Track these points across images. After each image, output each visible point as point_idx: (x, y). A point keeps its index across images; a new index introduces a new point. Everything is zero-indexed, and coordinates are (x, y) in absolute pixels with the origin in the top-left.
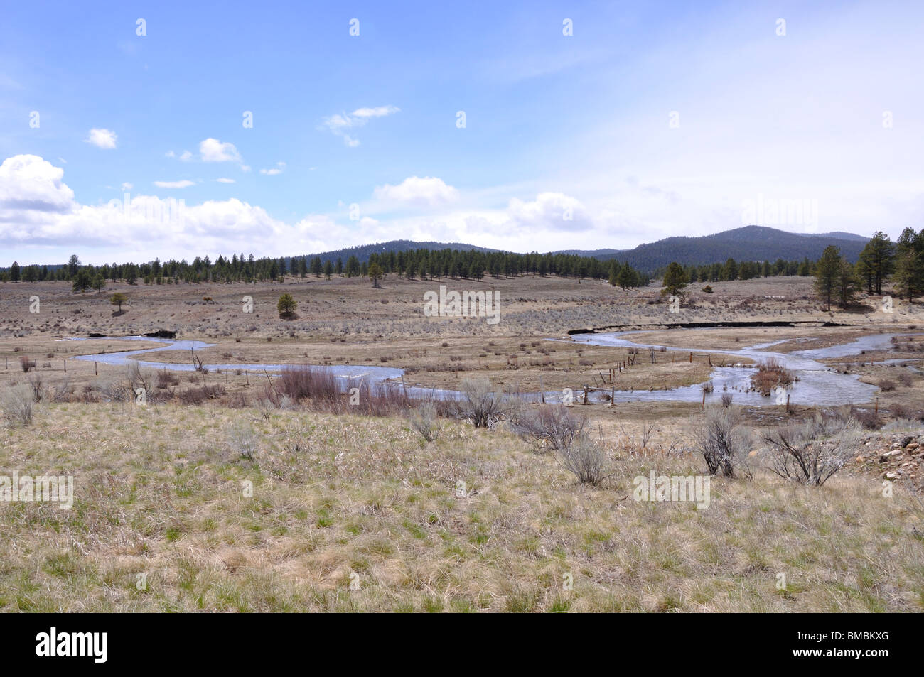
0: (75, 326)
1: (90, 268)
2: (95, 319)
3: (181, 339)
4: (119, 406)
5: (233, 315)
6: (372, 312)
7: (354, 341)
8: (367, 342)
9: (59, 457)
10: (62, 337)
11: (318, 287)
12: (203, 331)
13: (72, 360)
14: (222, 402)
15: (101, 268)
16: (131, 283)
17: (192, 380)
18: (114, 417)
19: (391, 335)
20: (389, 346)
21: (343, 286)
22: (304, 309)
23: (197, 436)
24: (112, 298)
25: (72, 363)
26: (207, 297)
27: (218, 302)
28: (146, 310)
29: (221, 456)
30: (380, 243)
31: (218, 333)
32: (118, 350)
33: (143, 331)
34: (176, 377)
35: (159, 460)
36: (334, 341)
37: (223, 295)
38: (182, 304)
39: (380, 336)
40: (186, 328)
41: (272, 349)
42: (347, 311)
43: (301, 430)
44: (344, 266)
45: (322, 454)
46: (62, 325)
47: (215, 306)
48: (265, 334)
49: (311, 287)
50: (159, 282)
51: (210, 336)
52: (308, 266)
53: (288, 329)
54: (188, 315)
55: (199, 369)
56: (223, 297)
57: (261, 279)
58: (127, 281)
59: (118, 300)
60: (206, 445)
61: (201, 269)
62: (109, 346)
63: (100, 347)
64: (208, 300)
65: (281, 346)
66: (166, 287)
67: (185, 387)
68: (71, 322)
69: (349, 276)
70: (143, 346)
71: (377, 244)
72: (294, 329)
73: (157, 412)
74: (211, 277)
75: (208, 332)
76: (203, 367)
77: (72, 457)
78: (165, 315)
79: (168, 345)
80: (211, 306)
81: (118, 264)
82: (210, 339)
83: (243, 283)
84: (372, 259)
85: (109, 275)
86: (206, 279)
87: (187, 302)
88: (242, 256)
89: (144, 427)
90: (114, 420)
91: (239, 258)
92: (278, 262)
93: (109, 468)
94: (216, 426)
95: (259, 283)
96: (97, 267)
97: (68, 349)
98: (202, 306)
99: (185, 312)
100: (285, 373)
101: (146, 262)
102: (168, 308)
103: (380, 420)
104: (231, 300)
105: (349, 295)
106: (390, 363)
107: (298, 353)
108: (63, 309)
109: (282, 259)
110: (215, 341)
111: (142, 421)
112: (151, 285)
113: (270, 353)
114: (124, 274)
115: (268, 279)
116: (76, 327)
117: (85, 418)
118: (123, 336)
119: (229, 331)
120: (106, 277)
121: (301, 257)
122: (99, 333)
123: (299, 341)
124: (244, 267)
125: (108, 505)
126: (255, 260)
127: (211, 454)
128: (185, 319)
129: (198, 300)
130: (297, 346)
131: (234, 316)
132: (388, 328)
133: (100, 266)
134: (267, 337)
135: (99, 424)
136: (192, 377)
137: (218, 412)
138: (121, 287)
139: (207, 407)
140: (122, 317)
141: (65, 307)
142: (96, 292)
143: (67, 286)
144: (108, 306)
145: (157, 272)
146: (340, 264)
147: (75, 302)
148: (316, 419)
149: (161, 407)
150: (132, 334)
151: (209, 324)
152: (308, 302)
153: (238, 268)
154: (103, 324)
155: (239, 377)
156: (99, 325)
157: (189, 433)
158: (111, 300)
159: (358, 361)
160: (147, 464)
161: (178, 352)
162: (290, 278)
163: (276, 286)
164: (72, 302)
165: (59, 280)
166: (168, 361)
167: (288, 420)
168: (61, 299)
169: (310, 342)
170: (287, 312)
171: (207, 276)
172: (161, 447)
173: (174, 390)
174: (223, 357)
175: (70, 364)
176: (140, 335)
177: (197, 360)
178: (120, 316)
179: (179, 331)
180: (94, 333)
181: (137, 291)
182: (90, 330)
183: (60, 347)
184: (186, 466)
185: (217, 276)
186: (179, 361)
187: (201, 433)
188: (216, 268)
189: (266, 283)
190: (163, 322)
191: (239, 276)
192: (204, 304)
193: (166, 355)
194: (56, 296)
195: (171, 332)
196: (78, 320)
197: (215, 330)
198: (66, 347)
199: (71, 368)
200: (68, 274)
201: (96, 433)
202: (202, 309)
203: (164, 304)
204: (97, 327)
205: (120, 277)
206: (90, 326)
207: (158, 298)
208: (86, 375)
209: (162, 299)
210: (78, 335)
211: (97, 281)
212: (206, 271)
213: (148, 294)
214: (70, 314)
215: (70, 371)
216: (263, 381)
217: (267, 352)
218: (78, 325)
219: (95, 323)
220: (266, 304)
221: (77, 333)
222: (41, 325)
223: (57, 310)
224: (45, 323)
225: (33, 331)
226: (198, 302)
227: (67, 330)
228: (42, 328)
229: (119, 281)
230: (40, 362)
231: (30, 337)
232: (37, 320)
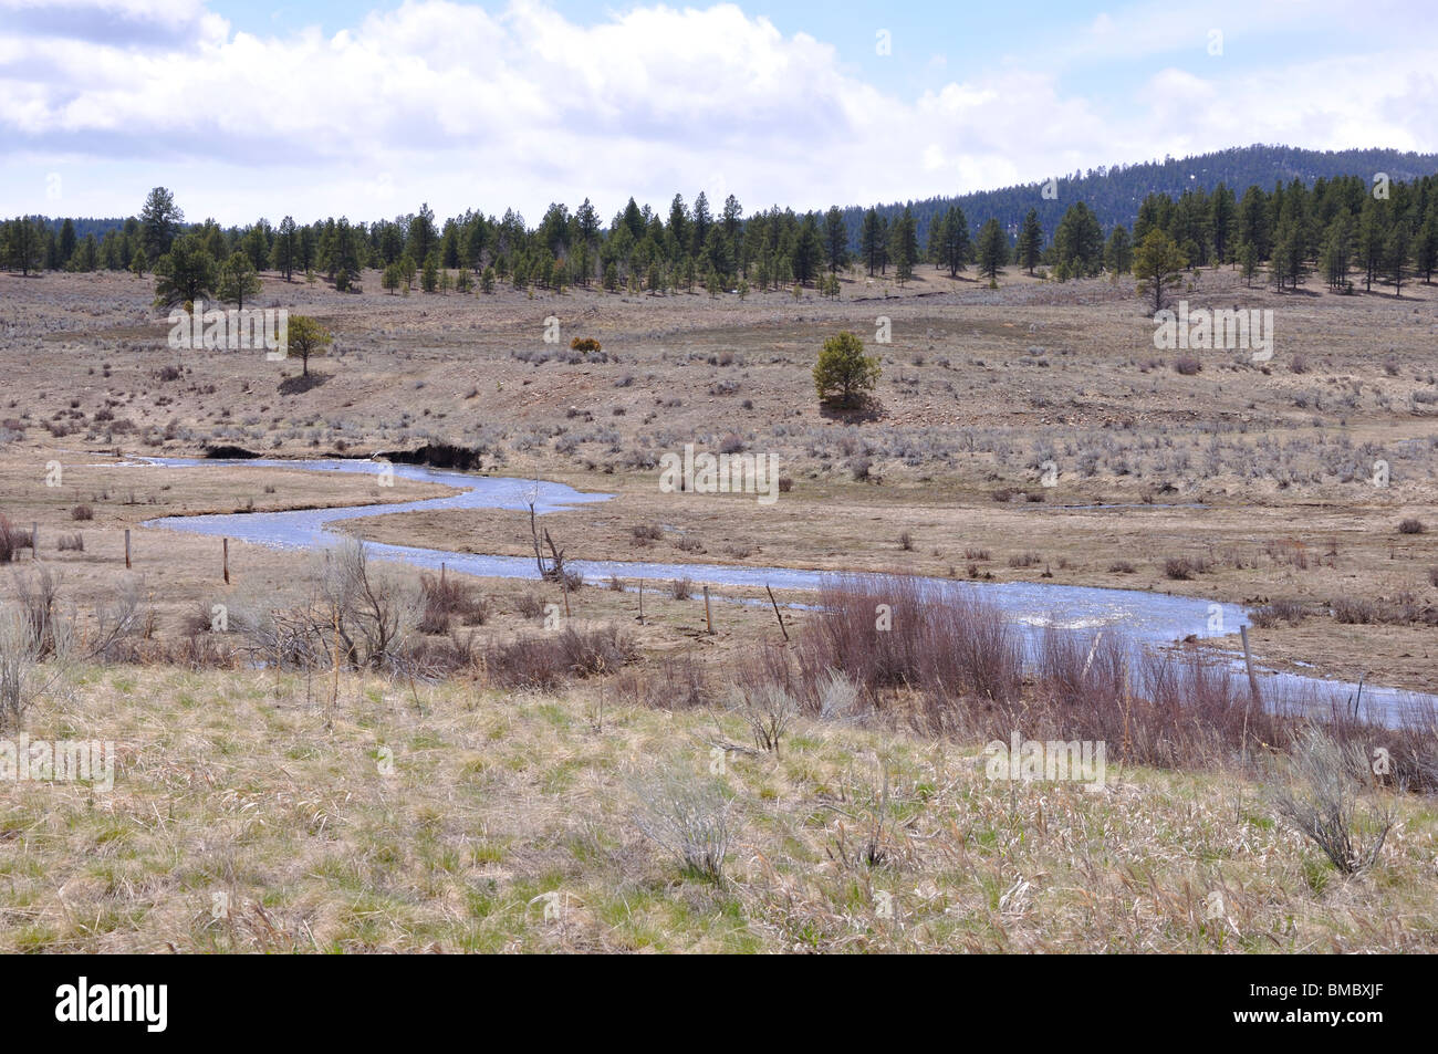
0: (161, 419)
1: (209, 231)
2: (225, 398)
3: (495, 473)
4: (296, 682)
5: (666, 399)
6: (1140, 404)
7: (1070, 500)
8: (1118, 508)
9: (102, 840)
10: (119, 453)
11: (954, 313)
12: (570, 450)
13: (149, 528)
14: (627, 686)
15: (247, 232)
16: (342, 286)
17: (531, 610)
18: (280, 716)
19: (1207, 484)
20: (1198, 524)
21: (1042, 310)
22: (906, 387)
23: (543, 791)
25: (147, 539)
26: (583, 338)
27: (620, 353)
28: (386, 375)
29: (615, 864)
30: (1179, 156)
31: (618, 457)
32: (297, 503)
33: (377, 443)
34: (477, 599)
35: (419, 866)
36: (1002, 498)
37: (639, 331)
38: (505, 361)
39: (1168, 488)
40: (515, 438)
41: (793, 516)
42: (1054, 398)
43: (886, 794)
44: (1048, 241)
45: (959, 880)
46: (120, 415)
47: (608, 369)
49: (931, 311)
50: (429, 286)
51: (592, 467)
52: (923, 240)
53: (848, 453)
54: (523, 395)
55: (554, 576)
56: (638, 338)
57: (763, 282)
58: (330, 279)
59: (301, 341)
60: (570, 822)
61: (567, 244)
62: (269, 490)
63: (239, 490)
64: (587, 346)
65: (824, 508)
66: (453, 300)
67: (506, 631)
68: (150, 406)
69: (1063, 276)
70: (375, 493)
71: (1170, 163)
72: (869, 452)
73: (417, 707)
74: (598, 270)
75: (586, 452)
76: (565, 569)
77: (143, 839)
78: (449, 395)
79: (455, 491)
80: (598, 369)
81: (300, 222)
82: (590, 477)
83: (703, 296)
84: (1149, 215)
85: (271, 257)
86: (581, 279)
87: (518, 352)
88: (701, 203)
90: (282, 728)
91: (690, 207)
92: (819, 226)
93: (259, 881)
94: (604, 763)
95: (755, 295)
96: (234, 231)
97: (139, 495)
98: (566, 367)
99: (515, 386)
100: (832, 599)
101: (391, 219)
102: (458, 369)
103: (1163, 782)
104: (663, 350)
105: (1063, 342)
106: (1201, 582)
107: (880, 534)
108: (124, 363)
109: (835, 215)
110: (607, 484)
111: (369, 735)
112: (406, 292)
113: (785, 531)
114: (319, 254)
115: (785, 280)
116: (166, 423)
117: (189, 717)
118: (310, 456)
119: (652, 450)
120: (261, 265)
121: (898, 207)
122: (237, 444)
123: (887, 496)
124: (708, 240)
126: (744, 216)
128: (513, 410)
129: (555, 348)
130: (878, 512)
131: (670, 405)
132: (1198, 459)
133: (242, 225)
135: (232, 738)
137: (610, 717)
138: (310, 297)
139: (577, 699)
140: (312, 395)
141: (131, 357)
143: (138, 288)
145: (424, 251)
146: (1033, 235)
148: (938, 758)
149: (430, 693)
150: (340, 452)
151: (590, 429)
152: (919, 363)
153: (690, 242)
154: (250, 418)
155: (680, 607)
156: (237, 418)
157: (515, 782)
159: (1085, 569)
160: (379, 877)
161: (486, 517)
162: (859, 280)
163: (813, 306)
164: (152, 344)
165: (113, 267)
166: (453, 545)
167: (843, 758)
168: (119, 329)
169: (920, 499)
170: (847, 397)
171: (585, 268)
172: (428, 821)
173: (471, 638)
174: (633, 538)
175: (142, 543)
176: (368, 456)
177: (546, 544)
178: (301, 392)
179: (492, 447)
180: (220, 445)
181: (359, 313)
182: (209, 434)
183: (113, 488)
184: (505, 892)
185: (619, 267)
186: (490, 547)
187: (555, 782)
188: (616, 240)
189: (780, 294)
190: (442, 416)
191: (690, 270)
192: (573, 362)
193: (448, 526)
194: (102, 321)
195: (465, 451)
196: (170, 401)
197: (607, 447)
198: (132, 488)
199: (145, 554)
200: (141, 250)
201: (223, 766)
202: (567, 378)
203: (445, 359)
204: (231, 427)
205: (306, 264)
206: (209, 421)
207: (426, 337)
208: (195, 579)
209: (439, 342)
210: (171, 448)
211: (234, 276)
212: (585, 250)
213: (394, 324)
214: (148, 379)
215: (142, 565)
216: (758, 621)
217: (775, 526)
218: (171, 417)
219: (227, 414)
220: (778, 367)
221: (167, 443)
222: (53, 414)
223: (107, 367)
224: (67, 408)
225: (28, 432)
226: (557, 354)
227: (135, 432)
228: (56, 423)
229: (302, 279)
230: (49, 534)
231: (18, 449)
232: (43, 396)
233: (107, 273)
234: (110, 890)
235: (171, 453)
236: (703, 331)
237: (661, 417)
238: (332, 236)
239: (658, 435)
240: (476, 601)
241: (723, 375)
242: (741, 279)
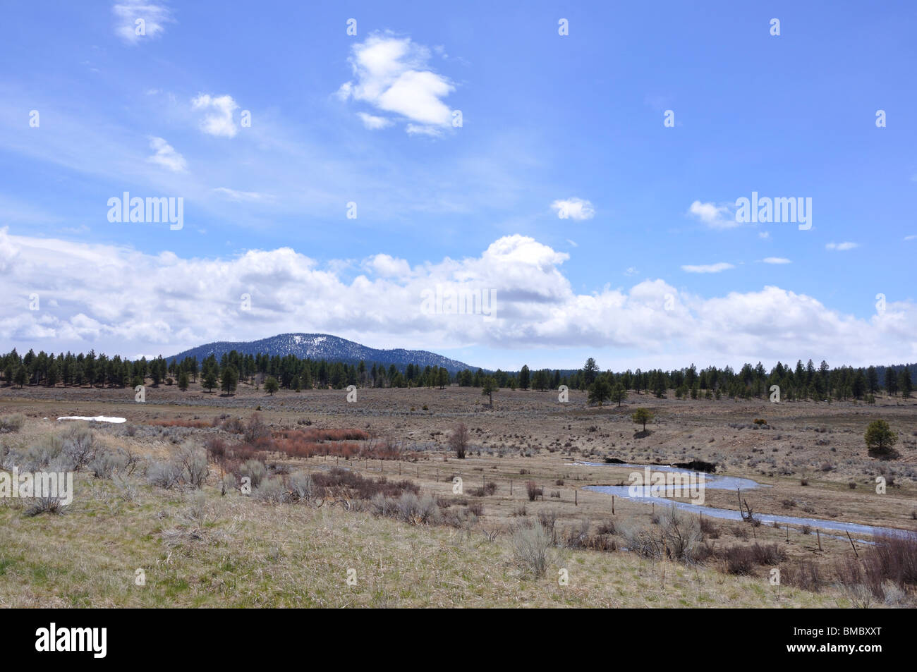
0: (589, 447)
1: (609, 374)
2: (613, 439)
3: (724, 473)
5: (796, 446)
10: (573, 460)
12: (754, 466)
13: (584, 490)
15: (622, 375)
16: (659, 396)
17: (738, 533)
22: (910, 445)
24: (635, 414)
25: (585, 494)
26: (759, 419)
27: (776, 426)
28: (676, 432)
31: (775, 470)
33: (672, 459)
37: (783, 416)
38: (726, 427)
40: (730, 459)
41: (857, 500)
46: (574, 445)
47: (770, 432)
48: (846, 477)
50: (694, 396)
51: (763, 473)
53: (883, 473)
54: (733, 442)
55: (748, 519)
56: (783, 419)
57: (839, 397)
58: (654, 393)
59: (642, 417)
61: (752, 380)
63: (618, 477)
64: (761, 422)
65: (871, 497)
66: (704, 402)
67: (728, 542)
68: (585, 441)
72: (893, 474)
74: (765, 391)
75: (761, 467)
76: (753, 517)
78: (702, 441)
80: (766, 432)
81: (643, 371)
82: (763, 477)
83: (812, 402)
86: (758, 394)
87: (731, 424)
88: (810, 364)
91: (805, 365)
92: (865, 373)
95: (835, 403)
96: (618, 374)
97: (581, 477)
98: (752, 431)
99: (729, 438)
100: (879, 539)
101: (679, 370)
102: (707, 430)
104: (795, 425)
107: (901, 511)
108: (576, 425)
109: (872, 370)
110: (770, 481)
112: (684, 400)
113: (854, 506)
114: (650, 383)
115: (849, 396)
116: (590, 449)
118: (646, 464)
119: (791, 467)
120: (628, 387)
122: (618, 458)
123: (903, 494)
124: (813, 378)
126: (829, 369)
128: (729, 448)
129: (747, 423)
130: (899, 501)
131: (798, 448)
133: (621, 372)
134: (848, 482)
136: (738, 529)
138: (646, 400)
140: (647, 439)
141: (579, 423)
142: (616, 405)
143: (582, 396)
144: (630, 424)
145: (692, 382)
147: (590, 417)
150: (658, 462)
151: (762, 457)
153: (805, 380)
154: (625, 447)
155: (805, 537)
156: (618, 447)
158: (633, 417)
161: (719, 492)
162: (884, 397)
163: (863, 408)
164: (586, 417)
165: (573, 388)
168: (575, 412)
170: (881, 448)
171: (759, 390)
173: (713, 544)
174: (783, 505)
175: (581, 496)
176: (669, 465)
177: (744, 506)
178: (643, 437)
179: (720, 463)
180: (611, 458)
181: (666, 407)
182: (607, 454)
183: (571, 473)
186: (720, 505)
188: (773, 378)
189: (846, 402)
190: (699, 449)
191: (806, 391)
192: (755, 429)
194: (569, 408)
195: (709, 464)
196: (593, 440)
197: (770, 465)
198: (578, 474)
199: (582, 501)
200: (583, 382)
202: (752, 436)
203: (700, 426)
204: (615, 451)
205: (645, 387)
206: (607, 448)
207: (693, 417)
208: (602, 512)
210: (593, 458)
211: (618, 392)
212: (759, 382)
213: (680, 411)
214: (585, 431)
215: (581, 505)
216: (843, 547)
217: (848, 504)
218: (593, 446)
219: (614, 445)
220: (847, 434)
221: (591, 456)
222: (550, 443)
223: (570, 426)
224: (555, 441)
225: (541, 450)
226: (747, 425)
227: (579, 452)
228: (551, 447)
229: (643, 393)
230: (548, 490)
231: (538, 457)
232: (547, 437)
235: (592, 460)
236: (813, 417)
237: (794, 453)
238: (655, 376)
239: (793, 461)
240: (715, 528)
241: (822, 437)
242: (828, 396)
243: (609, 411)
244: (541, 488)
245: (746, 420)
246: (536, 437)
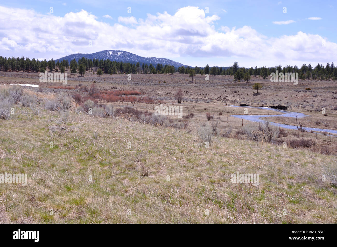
0: (234, 99)
1: (243, 69)
2: (244, 96)
3: (290, 111)
4: (255, 143)
9: (223, 166)
10: (227, 104)
12: (304, 107)
13: (231, 117)
15: (249, 69)
16: (265, 78)
17: (295, 135)
18: (252, 149)
24: (254, 86)
25: (230, 118)
26: (308, 88)
27: (315, 91)
28: (271, 93)
31: (313, 109)
32: (255, 114)
33: (269, 105)
34: (286, 132)
35: (278, 178)
37: (318, 87)
38: (293, 91)
40: (294, 105)
46: (227, 98)
47: (312, 93)
51: (308, 111)
55: (300, 129)
58: (263, 77)
59: (257, 87)
60: (307, 173)
61: (306, 71)
62: (250, 112)
64: (308, 89)
67: (292, 138)
68: (232, 97)
70: (268, 113)
73: (277, 149)
74: (311, 76)
75: (307, 108)
76: (302, 128)
77: (230, 167)
78: (282, 97)
79: (282, 113)
80: (310, 93)
81: (258, 67)
85: (253, 73)
86: (308, 78)
87: (295, 90)
89: (270, 157)
90: (253, 151)
94: (313, 163)
96: (247, 69)
97: (229, 111)
98: (304, 93)
99: (294, 96)
101: (274, 67)
102: (284, 92)
108: (228, 90)
110: (311, 114)
111: (268, 153)
114: (261, 73)
116: (234, 100)
118: (257, 106)
119: (320, 108)
120: (251, 74)
122: (245, 104)
125: (248, 199)
127: (311, 180)
128: (294, 100)
129: (302, 89)
131: (324, 100)
133: (248, 68)
135: (244, 151)
136: (295, 133)
137: (313, 155)
138: (259, 80)
139: (307, 151)
140: (259, 96)
141: (229, 89)
142: (246, 82)
143: (231, 78)
144: (251, 90)
145: (279, 71)
147: (234, 87)
150: (263, 106)
151: (308, 104)
154: (248, 99)
155: (324, 137)
156: (246, 99)
157: (296, 165)
158: (253, 87)
160: (271, 179)
161: (288, 118)
164: (233, 87)
166: (282, 123)
168: (228, 84)
171: (309, 76)
172: (279, 170)
173: (284, 139)
174: (315, 124)
175: (229, 119)
176: (267, 107)
177: (299, 124)
178: (257, 95)
179: (290, 106)
180: (243, 104)
181: (267, 82)
182: (241, 102)
183: (225, 110)
184: (295, 185)
185: (315, 76)
186: (288, 123)
187: (303, 165)
188: (315, 71)
190: (281, 101)
192: (306, 92)
193: (281, 119)
194: (225, 83)
195: (285, 106)
196: (235, 96)
197: (311, 107)
198: (228, 110)
199: (230, 121)
200: (232, 72)
201: (243, 156)
202: (304, 95)
203: (282, 91)
204: (245, 101)
205: (259, 74)
206: (241, 100)
207: (279, 87)
208: (237, 125)
209: (281, 88)
210: (235, 104)
211: (247, 76)
212: (309, 72)
213: (273, 85)
214: (232, 93)
215: (229, 122)
218: (235, 99)
219: (244, 99)
221: (234, 103)
222: (217, 98)
223: (226, 90)
224: (219, 97)
225: (213, 100)
226: (302, 91)
227: (230, 101)
228: (217, 99)
229: (258, 77)
230: (215, 116)
231: (212, 103)
232: (216, 95)
233: (227, 75)
234: (224, 175)
236: (332, 87)
237: (322, 102)
238: (263, 70)
239: (321, 106)
240: (286, 133)
241: (335, 95)
243: (243, 84)
244: (213, 116)
245: (302, 88)
246: (212, 95)
